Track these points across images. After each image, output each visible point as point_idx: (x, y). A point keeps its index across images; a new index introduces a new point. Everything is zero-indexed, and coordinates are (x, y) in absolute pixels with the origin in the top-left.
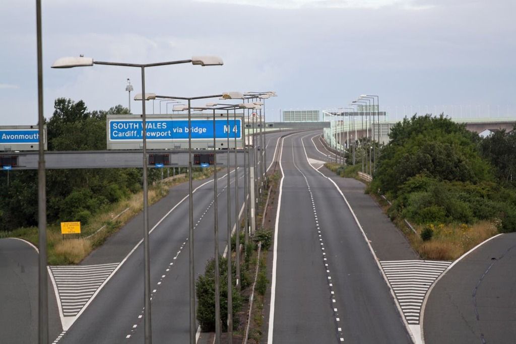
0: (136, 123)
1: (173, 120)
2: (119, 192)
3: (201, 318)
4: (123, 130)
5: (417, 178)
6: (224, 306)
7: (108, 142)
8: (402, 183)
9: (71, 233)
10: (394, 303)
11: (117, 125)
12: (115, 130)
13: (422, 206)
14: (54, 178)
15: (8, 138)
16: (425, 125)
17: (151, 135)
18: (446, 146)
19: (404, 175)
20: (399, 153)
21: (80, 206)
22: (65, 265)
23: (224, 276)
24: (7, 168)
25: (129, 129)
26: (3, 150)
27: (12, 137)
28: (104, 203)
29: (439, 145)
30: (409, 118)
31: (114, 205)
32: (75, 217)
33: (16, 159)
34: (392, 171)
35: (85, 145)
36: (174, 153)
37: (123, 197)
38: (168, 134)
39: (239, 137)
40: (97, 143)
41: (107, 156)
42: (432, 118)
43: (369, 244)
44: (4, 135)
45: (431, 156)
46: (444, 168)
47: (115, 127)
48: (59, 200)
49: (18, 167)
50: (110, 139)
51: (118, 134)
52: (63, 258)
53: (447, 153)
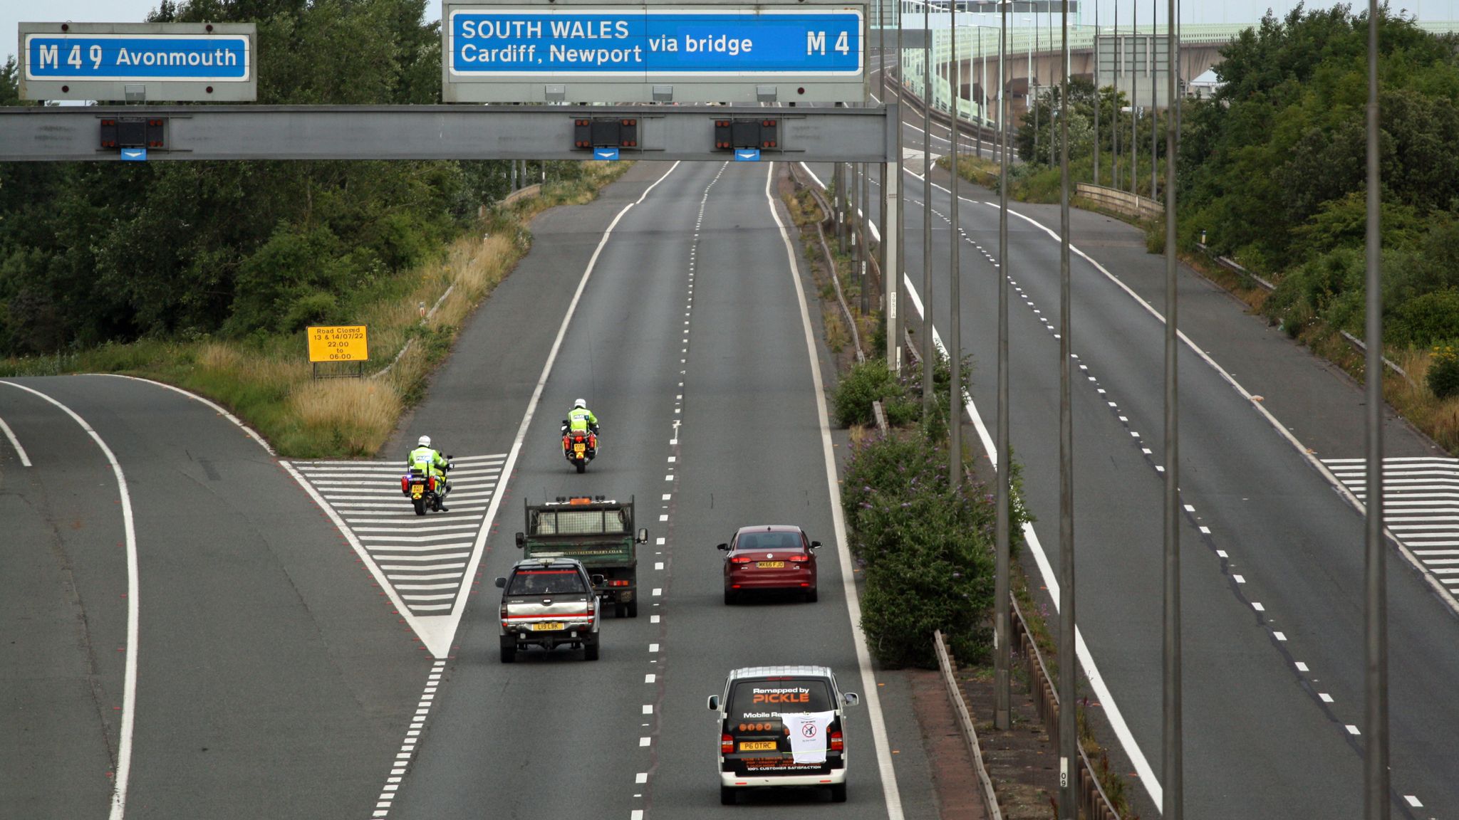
0: (534, 19)
1: (651, 12)
2: (413, 238)
3: (877, 623)
4: (494, 43)
5: (1350, 203)
6: (950, 588)
7: (445, 80)
8: (1301, 218)
9: (340, 359)
10: (1430, 588)
11: (475, 28)
12: (469, 41)
13: (1407, 290)
14: (205, 189)
15: (136, 62)
16: (1332, 39)
17: (579, 58)
18: (1440, 104)
19: (1308, 196)
20: (1285, 124)
21: (300, 279)
22: (338, 459)
23: (948, 496)
24: (133, 155)
25: (512, 39)
26: (122, 98)
27: (149, 59)
28: (370, 270)
29: (1418, 102)
30: (1280, 17)
31: (405, 276)
32: (286, 312)
33: (162, 125)
34: (1266, 182)
35: (303, 89)
36: (654, 114)
37: (424, 250)
38: (632, 55)
39: (855, 68)
40: (343, 81)
41: (444, 123)
42: (1354, 19)
43: (1261, 408)
44: (123, 51)
45: (1394, 135)
46: (1435, 173)
47: (469, 33)
48: (221, 259)
49: (167, 151)
50: (452, 71)
51: (477, 53)
52: (328, 436)
53: (1445, 127)
